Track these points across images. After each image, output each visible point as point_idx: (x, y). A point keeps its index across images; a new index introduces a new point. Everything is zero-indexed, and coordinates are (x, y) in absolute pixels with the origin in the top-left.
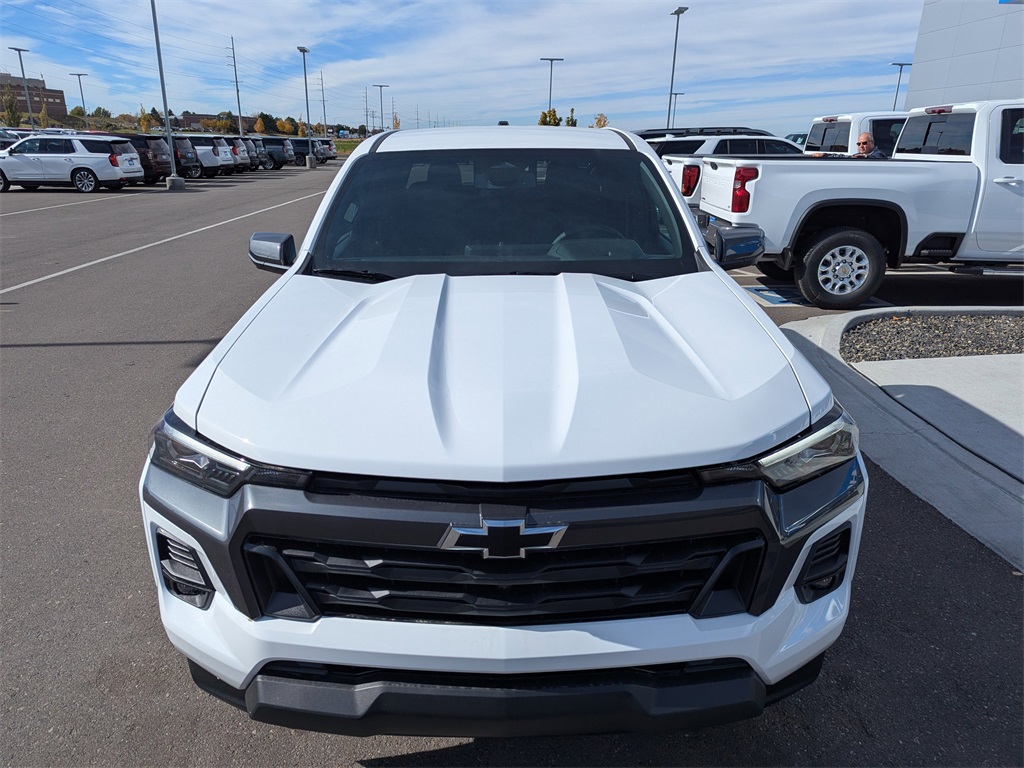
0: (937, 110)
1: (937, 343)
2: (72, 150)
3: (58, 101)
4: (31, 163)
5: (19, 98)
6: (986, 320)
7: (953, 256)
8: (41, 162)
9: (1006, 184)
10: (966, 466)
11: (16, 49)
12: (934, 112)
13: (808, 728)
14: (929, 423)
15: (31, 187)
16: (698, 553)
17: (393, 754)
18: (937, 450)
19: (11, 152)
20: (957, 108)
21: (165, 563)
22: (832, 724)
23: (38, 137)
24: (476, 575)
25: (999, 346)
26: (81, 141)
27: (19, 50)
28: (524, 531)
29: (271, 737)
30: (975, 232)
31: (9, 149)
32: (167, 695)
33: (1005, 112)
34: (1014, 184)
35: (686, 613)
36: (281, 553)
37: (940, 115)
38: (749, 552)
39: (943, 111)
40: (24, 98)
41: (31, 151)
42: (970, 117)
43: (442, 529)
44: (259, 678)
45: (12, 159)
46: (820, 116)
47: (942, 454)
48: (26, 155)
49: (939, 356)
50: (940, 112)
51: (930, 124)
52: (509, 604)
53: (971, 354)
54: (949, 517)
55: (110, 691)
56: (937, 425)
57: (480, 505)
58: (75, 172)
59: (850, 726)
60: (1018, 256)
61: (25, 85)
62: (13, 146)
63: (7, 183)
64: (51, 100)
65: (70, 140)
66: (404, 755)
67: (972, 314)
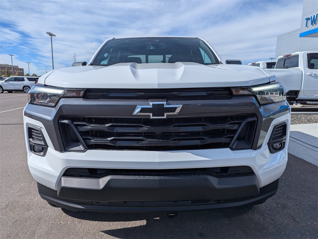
0: (287, 55)
1: (295, 121)
2: (24, 80)
3: (22, 71)
4: (11, 85)
5: (10, 71)
6: (310, 116)
7: (297, 98)
8: (14, 84)
9: (311, 75)
10: (313, 150)
11: (11, 55)
12: (286, 56)
13: (273, 220)
14: (297, 140)
15: (10, 91)
16: (232, 122)
17: (115, 229)
18: (302, 146)
19: (5, 81)
20: (293, 54)
21: (31, 139)
22: (282, 218)
23: (14, 77)
24: (147, 128)
25: (316, 121)
26: (27, 78)
27: (12, 55)
28: (166, 106)
29: (68, 224)
30: (303, 90)
31: (5, 80)
32: (31, 212)
33: (308, 54)
34: (313, 75)
35: (228, 148)
36: (73, 123)
37: (288, 57)
38: (251, 122)
39: (289, 56)
40: (12, 71)
41: (11, 81)
42: (297, 56)
43: (134, 107)
44: (63, 178)
45: (6, 83)
46: (250, 63)
47: (303, 147)
48: (10, 82)
49: (297, 124)
50: (288, 56)
51: (285, 60)
52: (160, 140)
53: (307, 123)
54: (310, 162)
55: (10, 211)
56: (300, 140)
57: (149, 100)
58: (24, 87)
59: (289, 219)
60: (316, 97)
61: (12, 67)
62: (6, 80)
63: (3, 91)
64: (20, 71)
65: (23, 78)
66: (119, 229)
67: (305, 114)
